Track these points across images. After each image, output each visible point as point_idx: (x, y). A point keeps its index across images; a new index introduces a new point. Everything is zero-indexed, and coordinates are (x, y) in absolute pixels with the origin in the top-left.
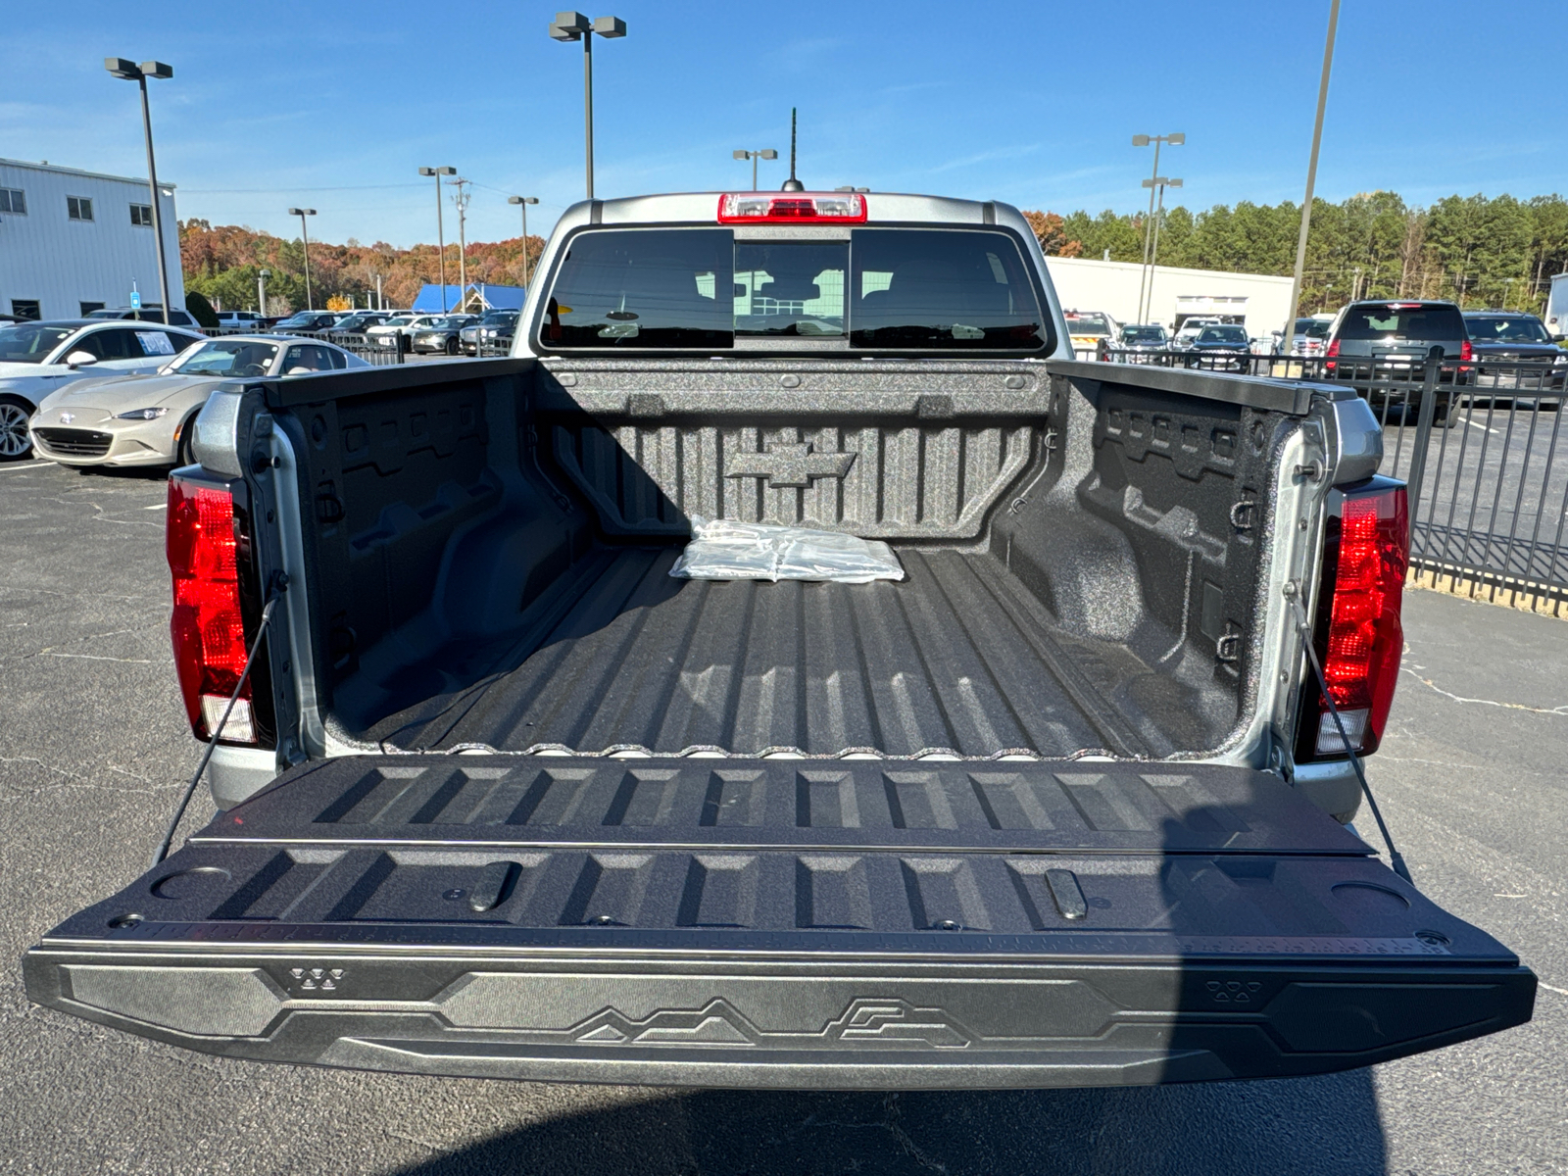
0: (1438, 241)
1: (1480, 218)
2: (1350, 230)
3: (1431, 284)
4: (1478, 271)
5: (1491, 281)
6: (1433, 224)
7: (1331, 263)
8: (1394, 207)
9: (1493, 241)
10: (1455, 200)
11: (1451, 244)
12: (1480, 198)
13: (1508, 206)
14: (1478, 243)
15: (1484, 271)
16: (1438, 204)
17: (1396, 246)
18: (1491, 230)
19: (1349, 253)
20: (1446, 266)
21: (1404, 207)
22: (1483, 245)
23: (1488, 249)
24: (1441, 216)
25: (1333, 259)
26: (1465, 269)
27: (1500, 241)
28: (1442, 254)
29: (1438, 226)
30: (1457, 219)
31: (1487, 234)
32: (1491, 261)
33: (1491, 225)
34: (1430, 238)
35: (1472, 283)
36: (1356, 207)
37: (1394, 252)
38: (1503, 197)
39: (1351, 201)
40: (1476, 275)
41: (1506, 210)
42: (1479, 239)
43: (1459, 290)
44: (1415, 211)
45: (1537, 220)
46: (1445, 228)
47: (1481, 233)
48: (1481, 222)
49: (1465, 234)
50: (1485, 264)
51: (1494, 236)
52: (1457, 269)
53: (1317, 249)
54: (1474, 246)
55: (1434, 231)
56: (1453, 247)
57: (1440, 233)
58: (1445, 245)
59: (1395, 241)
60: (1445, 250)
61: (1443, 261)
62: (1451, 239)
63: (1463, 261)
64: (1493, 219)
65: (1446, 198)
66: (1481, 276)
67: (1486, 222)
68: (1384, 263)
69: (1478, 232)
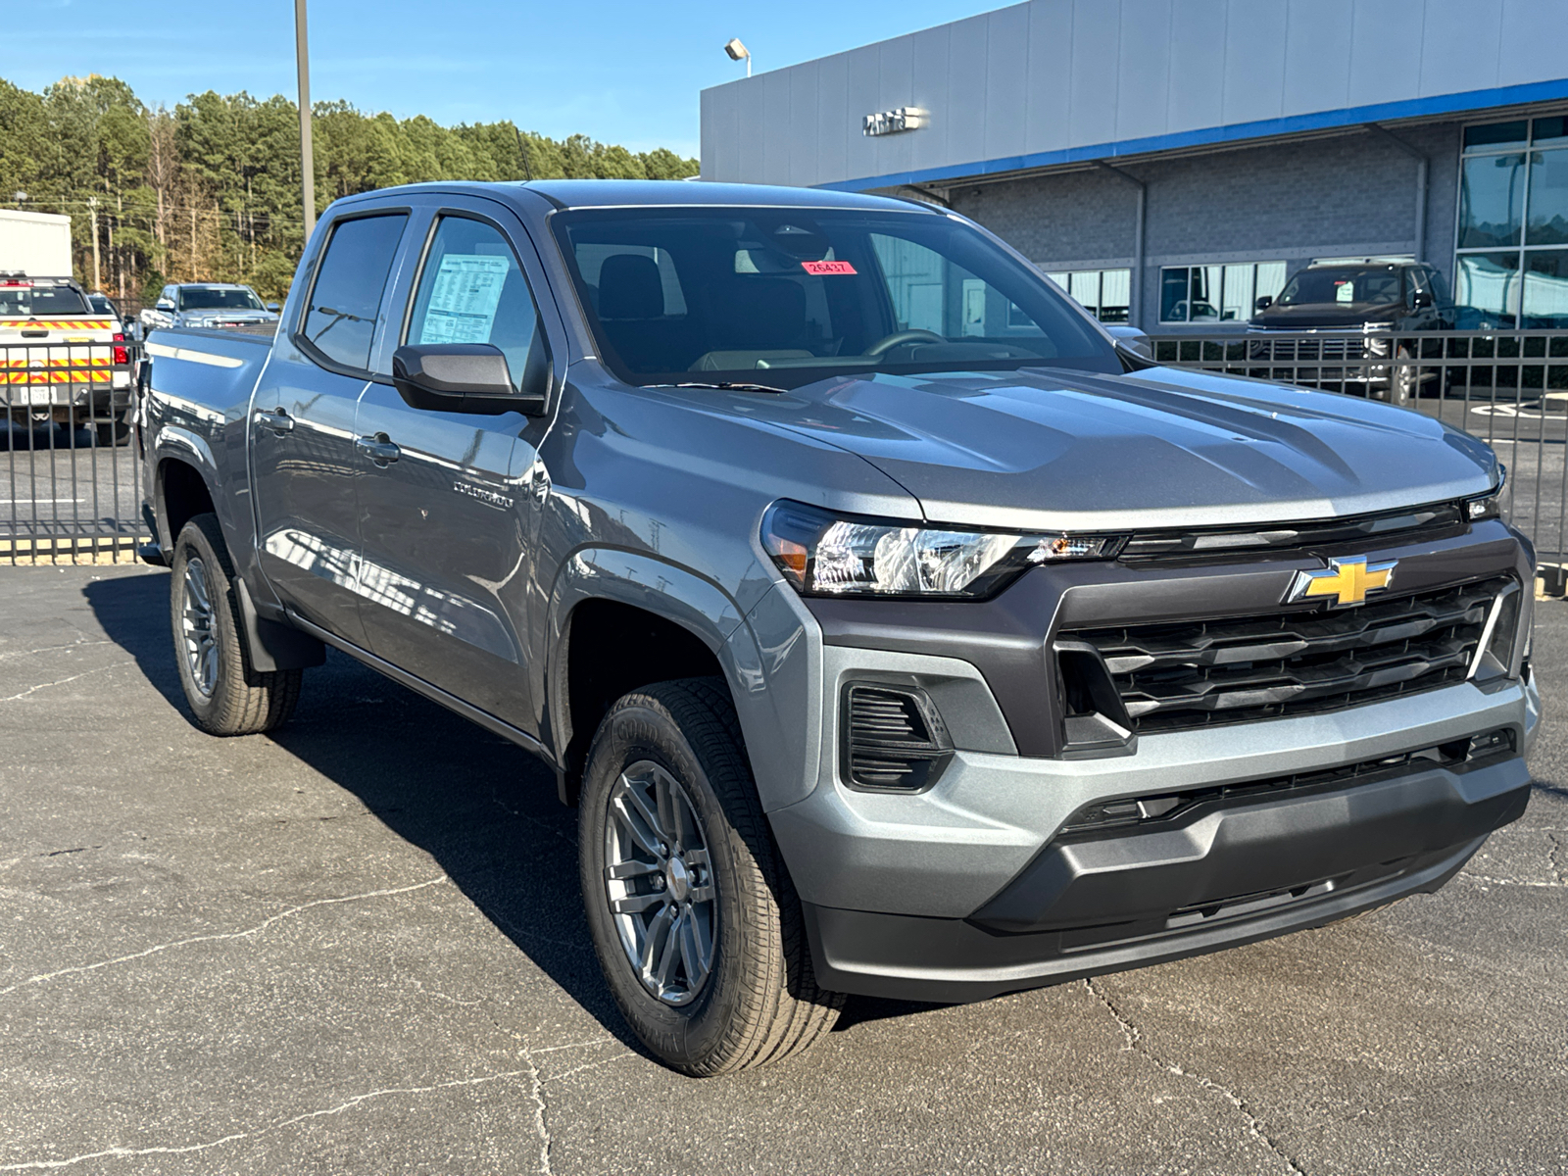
0: (199, 160)
1: (252, 129)
2: (66, 136)
3: (205, 226)
4: (266, 208)
5: (286, 223)
6: (187, 132)
7: (45, 188)
8: (125, 103)
9: (277, 164)
10: (211, 98)
11: (219, 166)
12: (246, 98)
13: (286, 113)
14: (258, 166)
15: (275, 210)
16: (187, 103)
17: (140, 165)
18: (271, 147)
20: (221, 201)
21: (138, 103)
22: (264, 170)
23: (274, 176)
24: (196, 121)
25: (48, 184)
26: (247, 206)
27: (286, 164)
28: (210, 180)
29: (195, 136)
30: (220, 128)
31: (268, 153)
32: (281, 194)
33: (269, 139)
34: (187, 155)
35: (262, 226)
36: (66, 99)
37: (139, 175)
38: (276, 100)
39: (57, 88)
40: (264, 215)
41: (283, 118)
42: (257, 160)
43: (248, 238)
44: (156, 111)
46: (206, 142)
47: (259, 150)
48: (254, 135)
49: (236, 150)
50: (274, 198)
51: (277, 156)
52: (237, 205)
53: (19, 165)
54: (250, 172)
55: (192, 144)
56: (223, 170)
57: (200, 148)
58: (215, 168)
60: (212, 174)
61: (213, 191)
62: (218, 158)
63: (243, 192)
64: (271, 131)
65: (198, 95)
66: (272, 216)
67: (262, 135)
68: (130, 192)
69: (253, 149)
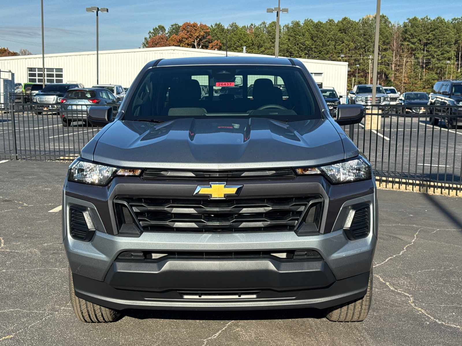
0: (409, 41)
1: (428, 29)
3: (408, 64)
4: (430, 57)
5: (437, 62)
6: (405, 32)
8: (386, 22)
9: (435, 41)
10: (415, 19)
11: (415, 43)
12: (427, 18)
13: (441, 23)
14: (429, 42)
15: (433, 57)
16: (407, 21)
17: (388, 43)
18: (434, 35)
19: (364, 48)
20: (414, 55)
21: (390, 23)
22: (431, 43)
23: (434, 45)
24: (409, 28)
25: (357, 51)
26: (424, 56)
27: (439, 41)
28: (412, 48)
29: (408, 33)
30: (417, 29)
31: (433, 37)
32: (436, 52)
33: (434, 32)
34: (405, 39)
35: (428, 64)
37: (388, 47)
38: (438, 18)
40: (429, 59)
41: (440, 25)
42: (429, 40)
43: (422, 67)
44: (396, 25)
45: (456, 31)
46: (412, 34)
47: (430, 37)
48: (429, 31)
49: (422, 37)
50: (433, 53)
51: (436, 38)
52: (420, 56)
54: (426, 44)
55: (407, 36)
56: (417, 44)
57: (410, 37)
58: (413, 43)
59: (387, 41)
60: (413, 46)
61: (412, 52)
62: (415, 40)
63: (422, 51)
64: (435, 29)
65: (411, 18)
66: (432, 59)
67: (431, 31)
68: (384, 53)
69: (428, 36)
